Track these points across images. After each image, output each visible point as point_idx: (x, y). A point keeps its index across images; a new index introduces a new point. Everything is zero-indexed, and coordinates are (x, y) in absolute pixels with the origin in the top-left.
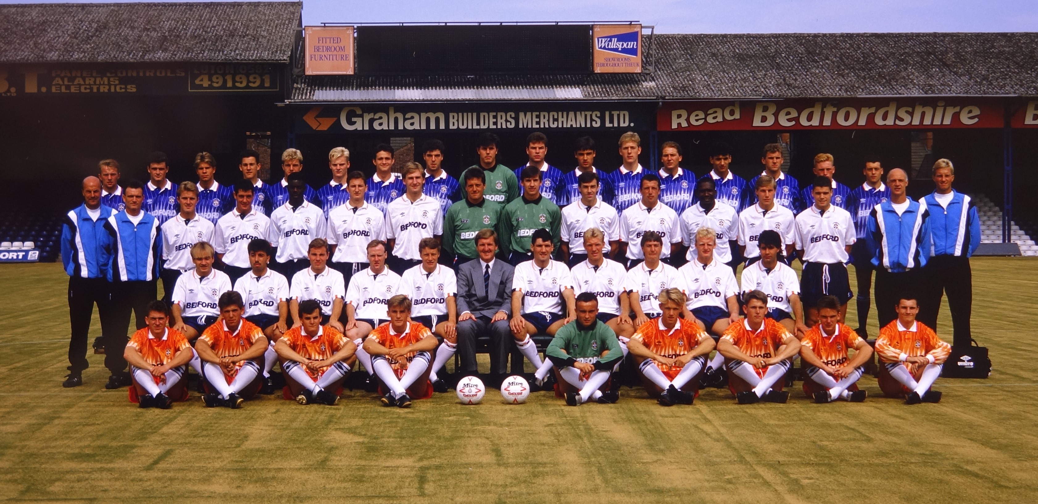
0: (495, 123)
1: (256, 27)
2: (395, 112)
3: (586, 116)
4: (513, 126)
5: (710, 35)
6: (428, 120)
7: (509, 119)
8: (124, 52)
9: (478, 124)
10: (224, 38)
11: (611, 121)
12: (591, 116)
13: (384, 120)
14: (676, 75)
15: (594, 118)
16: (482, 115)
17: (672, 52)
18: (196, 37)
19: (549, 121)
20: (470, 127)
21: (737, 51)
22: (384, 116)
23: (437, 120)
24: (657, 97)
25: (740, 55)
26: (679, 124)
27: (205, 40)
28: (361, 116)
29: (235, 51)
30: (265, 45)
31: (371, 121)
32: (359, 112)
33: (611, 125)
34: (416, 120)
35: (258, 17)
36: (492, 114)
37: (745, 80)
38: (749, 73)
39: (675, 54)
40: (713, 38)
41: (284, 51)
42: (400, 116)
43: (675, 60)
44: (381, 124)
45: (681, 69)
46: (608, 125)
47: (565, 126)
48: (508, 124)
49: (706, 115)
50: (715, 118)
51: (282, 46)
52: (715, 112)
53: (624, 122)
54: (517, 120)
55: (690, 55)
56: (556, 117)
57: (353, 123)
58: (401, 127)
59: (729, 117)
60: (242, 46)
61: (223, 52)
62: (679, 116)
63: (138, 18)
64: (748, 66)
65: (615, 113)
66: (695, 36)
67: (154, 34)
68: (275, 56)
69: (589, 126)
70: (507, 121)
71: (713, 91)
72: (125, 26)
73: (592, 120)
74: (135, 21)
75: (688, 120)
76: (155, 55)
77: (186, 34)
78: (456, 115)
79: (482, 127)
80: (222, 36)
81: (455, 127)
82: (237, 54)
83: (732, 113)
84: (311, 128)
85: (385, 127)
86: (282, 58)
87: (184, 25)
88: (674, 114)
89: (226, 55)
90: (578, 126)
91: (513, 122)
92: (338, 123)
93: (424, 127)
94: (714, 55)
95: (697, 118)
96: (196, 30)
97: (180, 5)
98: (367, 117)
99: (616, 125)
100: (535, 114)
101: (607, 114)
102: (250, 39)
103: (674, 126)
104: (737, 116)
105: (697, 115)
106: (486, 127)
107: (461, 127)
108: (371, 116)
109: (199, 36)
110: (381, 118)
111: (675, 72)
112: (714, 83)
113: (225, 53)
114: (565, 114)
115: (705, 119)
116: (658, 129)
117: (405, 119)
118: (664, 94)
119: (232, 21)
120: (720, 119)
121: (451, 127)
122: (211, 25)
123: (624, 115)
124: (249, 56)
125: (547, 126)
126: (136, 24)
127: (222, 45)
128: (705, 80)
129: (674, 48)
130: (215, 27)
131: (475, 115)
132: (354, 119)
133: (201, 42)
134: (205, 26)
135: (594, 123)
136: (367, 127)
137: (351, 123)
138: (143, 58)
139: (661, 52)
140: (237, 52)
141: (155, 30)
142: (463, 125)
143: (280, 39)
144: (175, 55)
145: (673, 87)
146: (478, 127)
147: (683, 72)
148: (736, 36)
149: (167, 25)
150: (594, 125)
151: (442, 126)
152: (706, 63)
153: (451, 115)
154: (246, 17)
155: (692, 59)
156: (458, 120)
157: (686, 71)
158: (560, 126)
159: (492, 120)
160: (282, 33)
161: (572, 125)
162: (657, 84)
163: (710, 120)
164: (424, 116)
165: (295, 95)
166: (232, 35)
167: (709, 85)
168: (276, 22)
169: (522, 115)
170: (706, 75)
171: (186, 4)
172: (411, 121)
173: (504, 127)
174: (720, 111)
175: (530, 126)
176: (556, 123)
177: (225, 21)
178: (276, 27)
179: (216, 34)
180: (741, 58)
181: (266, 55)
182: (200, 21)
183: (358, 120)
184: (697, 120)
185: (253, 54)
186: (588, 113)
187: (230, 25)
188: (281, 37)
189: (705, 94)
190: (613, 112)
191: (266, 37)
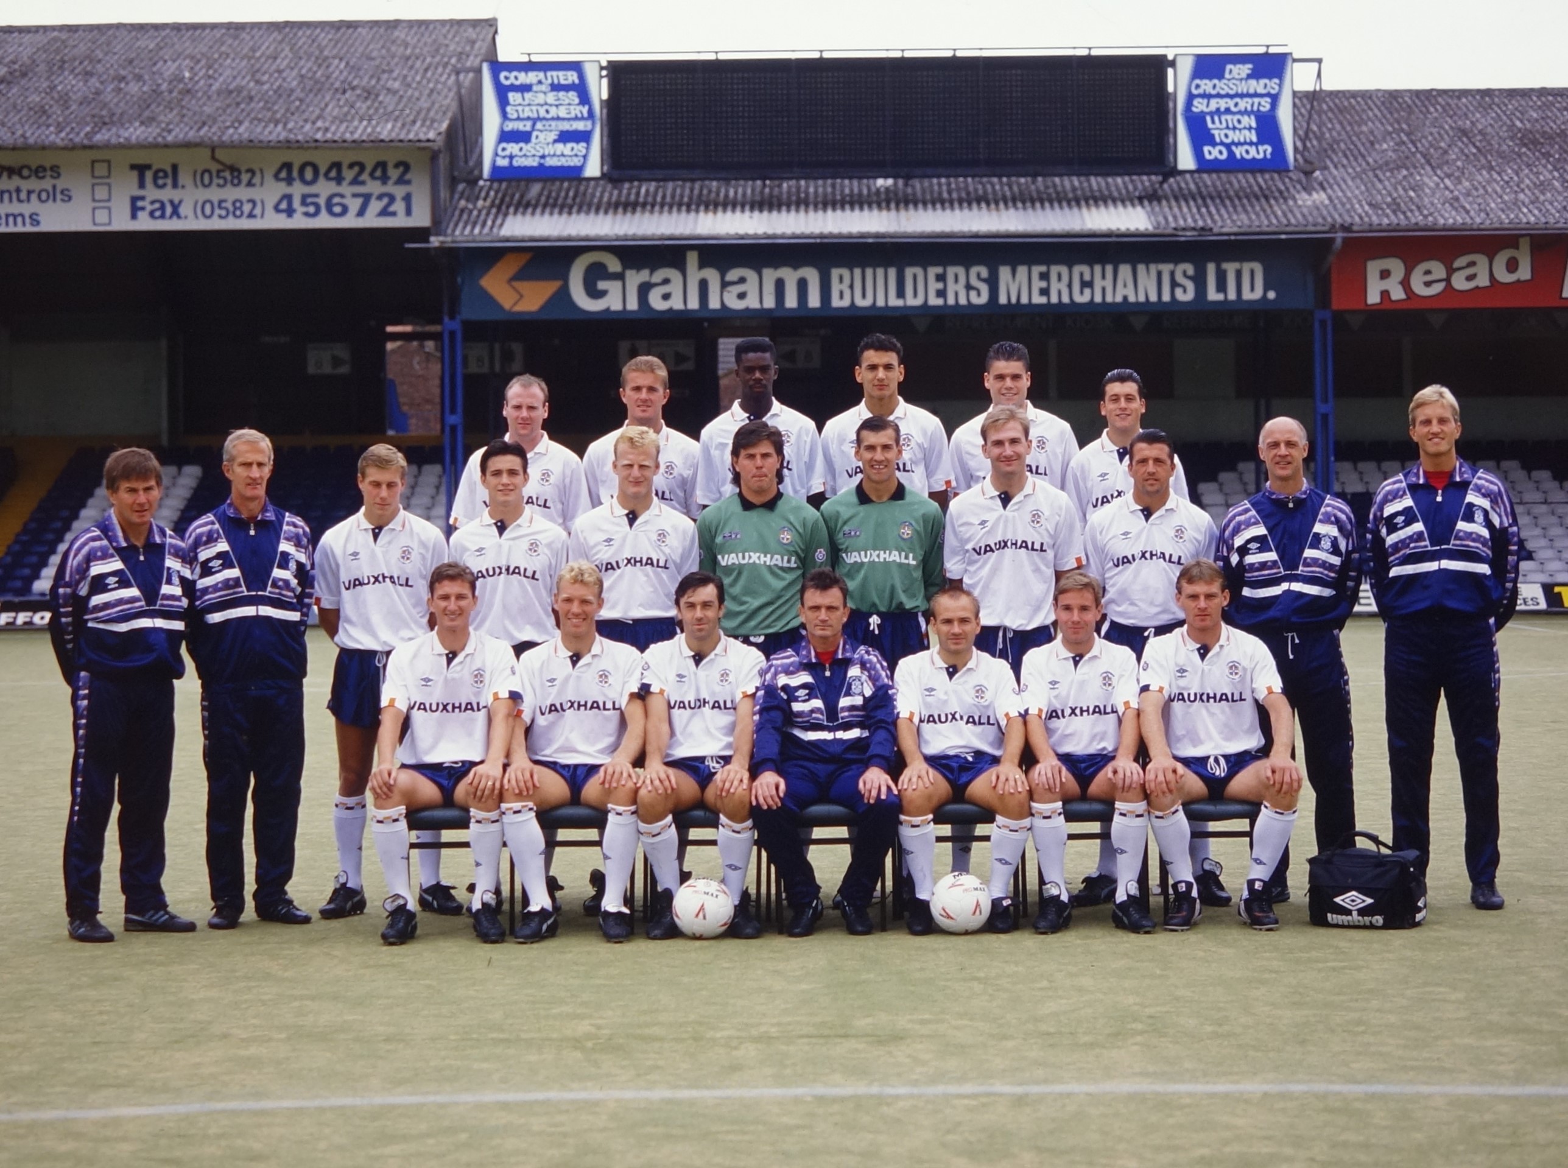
0: (941, 293)
1: (378, 73)
2: (702, 265)
3: (1159, 274)
4: (984, 299)
5: (1453, 91)
6: (780, 285)
7: (974, 281)
8: (48, 126)
9: (901, 294)
10: (298, 93)
11: (1221, 287)
12: (1172, 274)
13: (675, 288)
14: (1376, 176)
15: (1180, 278)
16: (909, 272)
17: (1364, 128)
18: (231, 92)
19: (1070, 286)
20: (880, 303)
21: (1518, 124)
22: (673, 274)
23: (802, 285)
24: (1333, 226)
25: (1526, 133)
26: (1385, 294)
27: (251, 98)
28: (620, 277)
29: (314, 123)
30: (390, 108)
31: (644, 290)
32: (614, 265)
33: (1220, 297)
34: (751, 286)
35: (388, 50)
36: (933, 271)
37: (1543, 187)
38: (1551, 172)
39: (1372, 132)
40: (1459, 98)
41: (433, 121)
42: (712, 276)
43: (1372, 144)
44: (666, 297)
45: (1387, 163)
46: (1213, 295)
47: (1109, 299)
48: (973, 294)
49: (1451, 271)
50: (1470, 278)
51: (429, 110)
52: (1472, 264)
53: (1252, 289)
54: (993, 283)
55: (1408, 135)
56: (1087, 277)
57: (601, 294)
58: (714, 304)
59: (1504, 277)
60: (332, 110)
61: (285, 125)
62: (1385, 274)
63: (106, 54)
64: (1547, 155)
65: (1230, 268)
66: (1418, 93)
67: (134, 88)
68: (409, 131)
69: (1166, 297)
70: (969, 287)
71: (1468, 212)
72: (72, 71)
73: (1174, 284)
74: (99, 61)
75: (1405, 283)
76: (122, 132)
77: (211, 85)
78: (845, 272)
79: (912, 301)
80: (292, 91)
81: (846, 303)
82: (319, 129)
83: (1512, 266)
84: (501, 308)
85: (676, 303)
86: (422, 137)
87: (210, 67)
88: (1373, 268)
89: (291, 131)
90: (1142, 299)
91: (984, 289)
92: (563, 295)
93: (769, 303)
94: (1464, 132)
95: (1428, 278)
96: (235, 78)
97: (214, 26)
98: (635, 279)
99: (1232, 295)
100: (1037, 270)
101: (1211, 268)
102: (359, 96)
103: (1373, 297)
104: (1524, 273)
105: (1428, 272)
106: (918, 302)
107: (860, 302)
108: (644, 276)
109: (239, 90)
110: (666, 281)
111: (1374, 170)
112: (1468, 194)
113: (290, 125)
114: (1109, 269)
115: (1448, 280)
116: (1335, 306)
117: (724, 285)
118: (1348, 220)
119: (327, 58)
120: (1483, 281)
121: (836, 303)
122: (274, 67)
123: (1252, 273)
124: (344, 133)
125: (1066, 299)
126: (99, 66)
127: (287, 110)
128: (1447, 188)
129: (1369, 119)
130: (280, 72)
131: (892, 272)
132: (602, 285)
133: (238, 104)
134: (258, 71)
135: (1179, 292)
136: (633, 305)
137: (595, 293)
138: (90, 139)
139: (1338, 127)
140: (319, 124)
141: (139, 78)
142: (864, 296)
143: (429, 95)
144: (170, 131)
145: (1370, 204)
146: (900, 303)
147: (1391, 171)
148: (1512, 93)
149: (170, 69)
150: (1180, 296)
151: (814, 301)
152: (1446, 152)
153: (835, 273)
154: (360, 50)
155: (1413, 143)
156: (851, 287)
157: (1398, 168)
158: (1098, 299)
159: (934, 286)
160: (437, 82)
161: (1125, 298)
162: (1330, 198)
163: (1460, 282)
164: (770, 275)
165: (456, 225)
166: (318, 87)
167: (1457, 199)
168: (429, 60)
169: (1004, 272)
170: (1449, 176)
171: (229, 26)
172: (740, 288)
173: (963, 301)
174: (1482, 260)
175: (1024, 300)
176: (1087, 291)
177: (308, 60)
178: (426, 70)
179: (280, 87)
180: (1530, 140)
181: (386, 130)
182: (250, 58)
183: (613, 288)
184: (1428, 284)
185: (356, 128)
186: (1166, 268)
187: (320, 66)
188: (432, 91)
189: (1449, 218)
190: (1225, 266)
191: (395, 92)
